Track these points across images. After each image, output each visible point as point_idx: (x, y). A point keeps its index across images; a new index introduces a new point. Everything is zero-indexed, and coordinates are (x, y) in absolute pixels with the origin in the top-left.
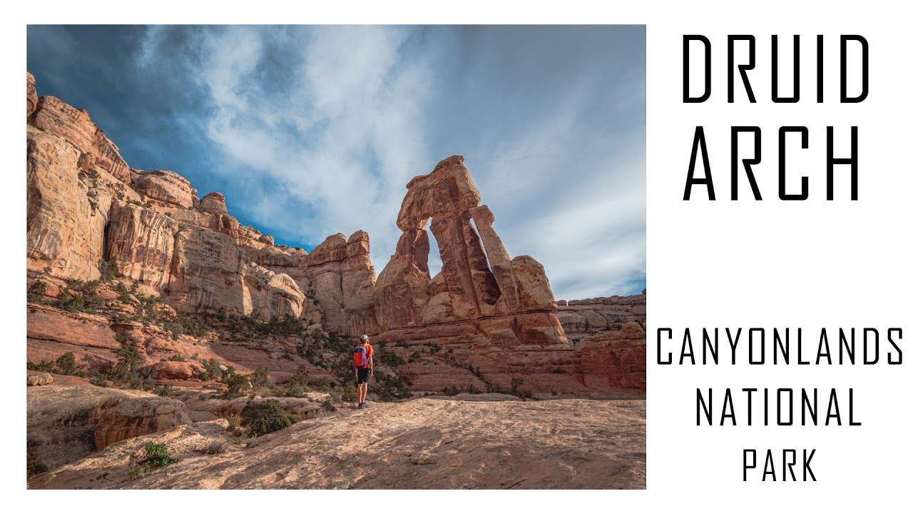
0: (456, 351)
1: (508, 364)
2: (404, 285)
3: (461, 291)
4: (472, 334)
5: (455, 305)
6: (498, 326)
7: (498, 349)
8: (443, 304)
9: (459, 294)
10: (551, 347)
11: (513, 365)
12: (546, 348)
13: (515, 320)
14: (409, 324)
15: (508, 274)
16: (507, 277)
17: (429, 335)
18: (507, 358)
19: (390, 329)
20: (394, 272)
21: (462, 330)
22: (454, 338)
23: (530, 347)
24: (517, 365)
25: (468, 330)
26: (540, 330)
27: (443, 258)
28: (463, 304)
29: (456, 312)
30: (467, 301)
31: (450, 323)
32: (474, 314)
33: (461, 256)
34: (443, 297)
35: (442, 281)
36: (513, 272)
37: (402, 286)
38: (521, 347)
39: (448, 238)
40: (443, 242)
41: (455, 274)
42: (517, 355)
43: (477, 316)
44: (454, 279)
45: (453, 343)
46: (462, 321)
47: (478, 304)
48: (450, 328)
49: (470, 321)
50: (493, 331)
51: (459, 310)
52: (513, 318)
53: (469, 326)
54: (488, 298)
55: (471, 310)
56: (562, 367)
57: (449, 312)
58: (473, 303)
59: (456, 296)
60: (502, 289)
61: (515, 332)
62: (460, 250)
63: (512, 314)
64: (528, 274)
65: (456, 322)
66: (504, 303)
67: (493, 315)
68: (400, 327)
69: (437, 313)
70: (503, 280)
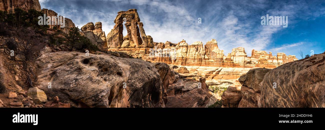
0: (132, 54)
5: (131, 43)
6: (142, 49)
7: (142, 54)
13: (146, 49)
14: (118, 47)
19: (112, 48)
20: (114, 33)
21: (132, 49)
23: (148, 55)
24: (145, 58)
27: (128, 32)
28: (133, 44)
29: (131, 45)
30: (134, 43)
31: (129, 47)
32: (136, 46)
33: (134, 32)
34: (128, 41)
35: (128, 37)
36: (147, 38)
37: (116, 37)
38: (146, 54)
39: (130, 27)
40: (128, 28)
41: (131, 36)
42: (146, 56)
43: (136, 47)
44: (131, 37)
45: (130, 52)
46: (133, 47)
47: (137, 44)
48: (129, 49)
49: (135, 48)
50: (141, 50)
51: (132, 45)
52: (145, 48)
53: (134, 49)
54: (140, 43)
55: (135, 45)
56: (154, 59)
57: (129, 45)
58: (136, 44)
59: (131, 41)
60: (144, 42)
61: (146, 51)
62: (134, 31)
63: (145, 47)
64: (150, 40)
65: (131, 47)
66: (144, 45)
67: (141, 47)
68: (115, 47)
69: (126, 45)
70: (145, 39)
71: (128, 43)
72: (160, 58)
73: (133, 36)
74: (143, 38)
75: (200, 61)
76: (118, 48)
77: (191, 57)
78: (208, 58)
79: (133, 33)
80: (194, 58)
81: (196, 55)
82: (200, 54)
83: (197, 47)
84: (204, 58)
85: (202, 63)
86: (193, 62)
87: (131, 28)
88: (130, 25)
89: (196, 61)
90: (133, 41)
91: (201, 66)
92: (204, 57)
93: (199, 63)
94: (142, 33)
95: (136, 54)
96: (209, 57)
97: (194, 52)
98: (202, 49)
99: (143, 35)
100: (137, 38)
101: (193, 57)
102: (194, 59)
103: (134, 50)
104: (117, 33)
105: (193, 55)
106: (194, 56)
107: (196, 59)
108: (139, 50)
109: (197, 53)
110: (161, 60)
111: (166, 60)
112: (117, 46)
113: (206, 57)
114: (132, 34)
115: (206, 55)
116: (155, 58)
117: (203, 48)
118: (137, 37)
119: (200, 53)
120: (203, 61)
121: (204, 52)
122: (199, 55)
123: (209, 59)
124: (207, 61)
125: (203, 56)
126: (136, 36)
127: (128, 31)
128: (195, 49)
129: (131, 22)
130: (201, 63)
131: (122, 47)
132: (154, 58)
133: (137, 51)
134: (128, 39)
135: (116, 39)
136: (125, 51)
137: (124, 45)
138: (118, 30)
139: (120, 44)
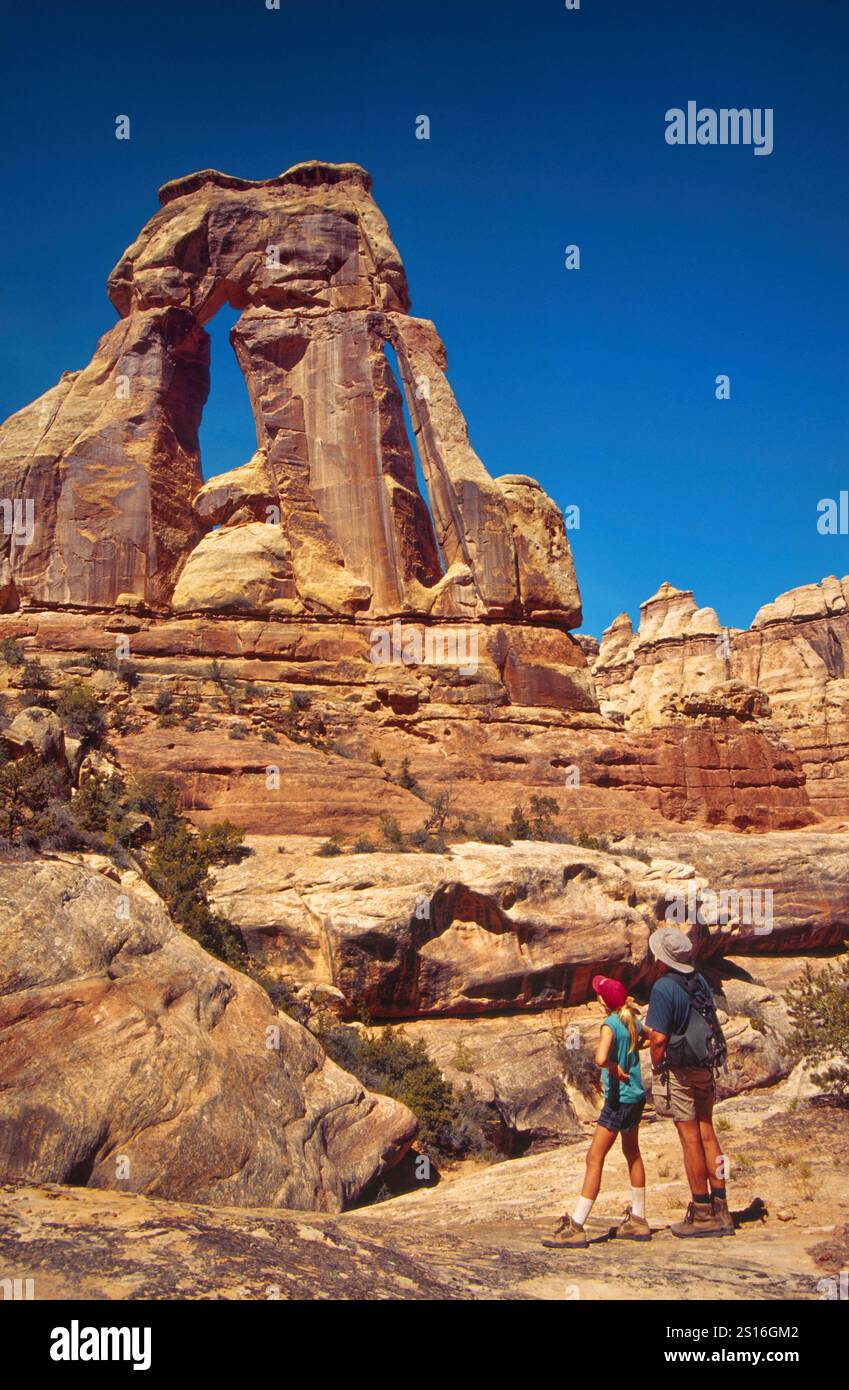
0: (319, 706)
1: (483, 756)
2: (124, 470)
3: (322, 531)
5: (299, 565)
7: (453, 711)
8: (262, 555)
9: (319, 538)
10: (584, 716)
11: (495, 759)
12: (574, 719)
13: (501, 635)
14: (122, 599)
15: (496, 510)
16: (493, 515)
17: (202, 646)
18: (478, 738)
20: (87, 420)
21: (325, 644)
22: (296, 664)
23: (533, 713)
24: (506, 759)
25: (346, 648)
26: (561, 672)
27: (271, 428)
28: (330, 570)
29: (305, 588)
30: (340, 561)
31: (282, 617)
32: (366, 603)
33: (343, 429)
34: (266, 533)
35: (263, 489)
37: (112, 471)
38: (514, 710)
39: (296, 373)
40: (275, 381)
41: (307, 479)
42: (504, 733)
44: (304, 492)
45: (292, 678)
46: (328, 618)
47: (386, 575)
48: (284, 633)
49: (351, 620)
51: (319, 582)
52: (494, 628)
54: (417, 563)
55: (360, 590)
56: (614, 770)
57: (279, 583)
58: (368, 571)
59: (308, 541)
60: (472, 547)
61: (501, 668)
62: (341, 414)
63: (486, 620)
64: (540, 523)
65: (306, 618)
66: (470, 587)
67: (434, 612)
68: (85, 604)
69: (242, 581)
70: (482, 524)
72: (679, 762)
73: (324, 476)
76: (130, 621)
79: (335, 437)
87: (312, 382)
88: (296, 344)
90: (324, 533)
95: (373, 707)
99: (461, 465)
100: (387, 502)
103: (344, 648)
104: (138, 420)
110: (692, 778)
112: (114, 593)
114: (317, 455)
126: (367, 477)
129: (312, 311)
131: (178, 600)
132: (609, 758)
134: (265, 508)
135: (105, 497)
136: (230, 656)
137: (213, 586)
138: (146, 381)
139: (156, 569)
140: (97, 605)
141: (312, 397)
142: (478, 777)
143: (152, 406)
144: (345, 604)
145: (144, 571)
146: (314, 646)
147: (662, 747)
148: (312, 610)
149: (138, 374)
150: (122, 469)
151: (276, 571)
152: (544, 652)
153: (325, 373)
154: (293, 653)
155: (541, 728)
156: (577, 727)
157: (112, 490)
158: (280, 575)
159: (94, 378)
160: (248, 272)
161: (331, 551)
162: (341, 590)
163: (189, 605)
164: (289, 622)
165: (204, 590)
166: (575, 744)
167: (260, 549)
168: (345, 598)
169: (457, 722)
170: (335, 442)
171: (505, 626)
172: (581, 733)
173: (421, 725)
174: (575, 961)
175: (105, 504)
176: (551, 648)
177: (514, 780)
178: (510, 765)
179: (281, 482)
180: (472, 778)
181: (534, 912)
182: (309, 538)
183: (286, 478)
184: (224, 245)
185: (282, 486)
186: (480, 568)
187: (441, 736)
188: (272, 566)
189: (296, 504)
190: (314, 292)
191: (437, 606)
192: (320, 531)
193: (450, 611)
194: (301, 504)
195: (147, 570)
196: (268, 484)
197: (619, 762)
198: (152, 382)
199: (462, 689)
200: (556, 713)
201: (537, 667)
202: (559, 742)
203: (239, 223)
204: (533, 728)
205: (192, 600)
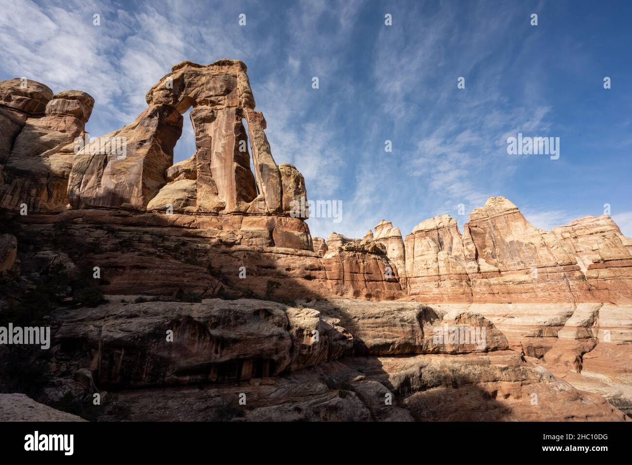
1: (258, 266)
4: (216, 229)
5: (200, 194)
9: (210, 185)
10: (305, 252)
11: (262, 267)
12: (299, 252)
13: (273, 220)
14: (124, 205)
15: (275, 174)
17: (155, 223)
21: (203, 223)
22: (190, 230)
23: (283, 249)
24: (267, 267)
26: (296, 234)
27: (198, 147)
28: (211, 196)
29: (198, 202)
30: (217, 194)
31: (189, 213)
32: (223, 208)
33: (224, 147)
34: (187, 183)
35: (191, 167)
36: (280, 175)
37: (130, 158)
39: (211, 128)
40: (203, 131)
41: (209, 165)
43: (227, 210)
44: (207, 169)
46: (207, 213)
47: (232, 198)
48: (188, 219)
49: (217, 214)
50: (244, 228)
51: (205, 200)
52: (270, 218)
53: (214, 220)
54: (244, 194)
55: (222, 203)
56: (314, 273)
57: (190, 200)
58: (226, 196)
59: (204, 186)
60: (264, 188)
61: (271, 232)
62: (223, 142)
63: (269, 214)
64: (292, 180)
65: (198, 213)
66: (263, 202)
67: (248, 212)
68: (108, 206)
69: (174, 199)
70: (269, 179)
71: (185, 190)
72: (341, 270)
73: (216, 164)
74: (261, 170)
75: (464, 283)
76: (124, 213)
77: (424, 273)
78: (493, 268)
79: (220, 150)
80: (434, 274)
81: (441, 264)
82: (456, 257)
83: (436, 236)
84: (479, 269)
85: (477, 289)
86: (436, 291)
87: (215, 131)
88: (211, 119)
89: (447, 284)
90: (212, 183)
91: (471, 302)
92: (477, 266)
93: (461, 290)
94: (256, 151)
95: (216, 246)
96: (496, 265)
97: (431, 255)
98: (456, 240)
99: (264, 159)
100: (233, 171)
101: (432, 272)
102: (437, 278)
103: (210, 224)
104: (145, 141)
105: (430, 262)
106: (435, 266)
107: (446, 277)
108: (236, 226)
109: (442, 255)
110: (347, 277)
111: (374, 276)
112: (121, 203)
113: (485, 266)
114: (214, 156)
115: (481, 261)
116: (320, 269)
117: (460, 235)
118: (235, 165)
119: (455, 253)
120: (479, 281)
121: (471, 247)
122: (453, 260)
123: (500, 272)
124: (493, 281)
125: (473, 264)
126: (229, 163)
127: (197, 139)
128: (432, 244)
129: (219, 107)
130: (468, 290)
131: (149, 207)
132: (312, 268)
133: (226, 229)
134: (190, 174)
135: (124, 167)
136: (163, 227)
137: (162, 201)
138: (151, 129)
139: (141, 194)
140: (113, 207)
141: (215, 136)
142: (254, 274)
143: (151, 137)
144: (214, 208)
145: (136, 195)
146: (199, 223)
147: (334, 264)
148: (201, 210)
149: (148, 126)
150: (134, 158)
151: (190, 196)
152: (290, 226)
153: (220, 128)
154: (189, 226)
155: (285, 256)
156: (300, 255)
157: (128, 165)
158: (192, 197)
159: (132, 127)
160: (197, 94)
161: (213, 190)
162: (213, 203)
163: (151, 208)
164: (192, 215)
165: (158, 202)
166: (298, 262)
167: (185, 188)
168: (214, 206)
169: (249, 252)
170: (220, 152)
171: (275, 217)
172: (302, 258)
173: (235, 254)
174: (242, 357)
175: (124, 170)
176: (292, 225)
177: (269, 276)
178: (269, 270)
179: (198, 165)
180: (252, 275)
181: (226, 331)
182: (205, 185)
183: (200, 164)
184: (188, 85)
185: (197, 167)
186: (266, 195)
187: (242, 258)
188: (188, 194)
189: (203, 173)
190: (219, 101)
191: (249, 209)
192: (211, 182)
193: (254, 211)
194: (205, 173)
195: (137, 195)
196: (193, 166)
197: (316, 270)
198: (153, 129)
199: (253, 239)
200: (291, 250)
201: (286, 232)
202: (291, 261)
203: (195, 78)
204: (282, 255)
205: (153, 206)
